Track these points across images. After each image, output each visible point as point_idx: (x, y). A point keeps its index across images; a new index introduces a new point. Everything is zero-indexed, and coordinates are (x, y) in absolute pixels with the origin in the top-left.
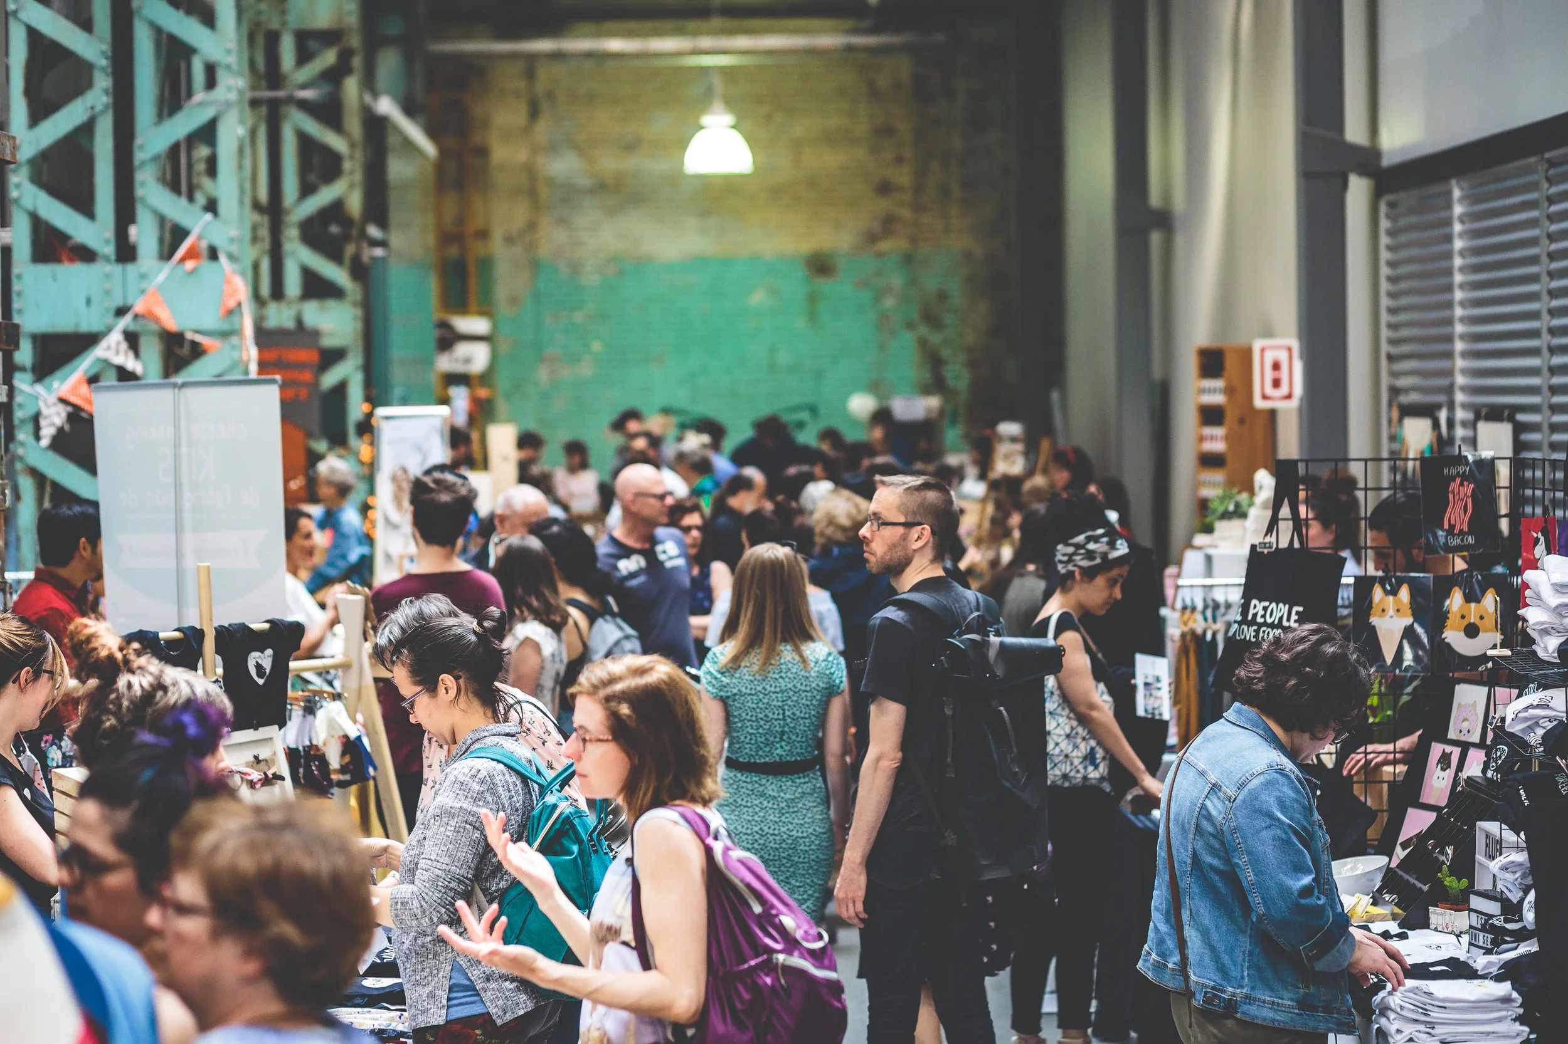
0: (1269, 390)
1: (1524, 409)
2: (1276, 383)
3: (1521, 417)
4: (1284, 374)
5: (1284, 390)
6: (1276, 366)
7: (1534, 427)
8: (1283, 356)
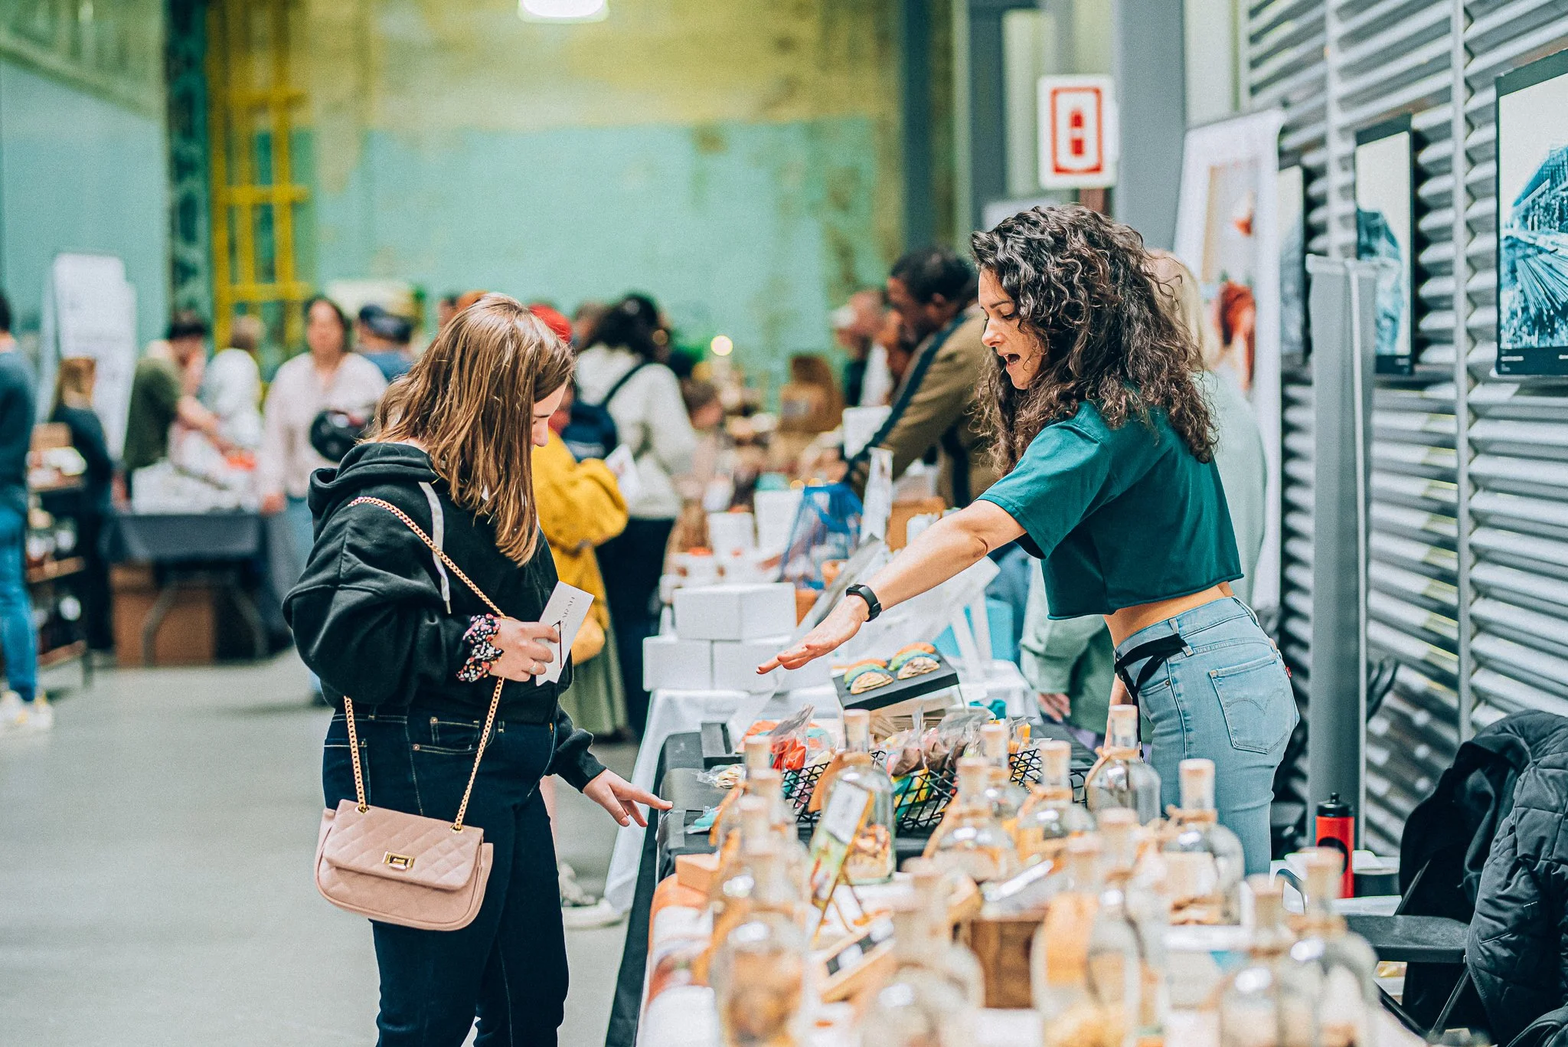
0: (1067, 159)
1: (1420, 105)
2: (1078, 147)
3: (1419, 122)
4: (1088, 133)
5: (1089, 159)
6: (1077, 121)
7: (1444, 131)
8: (1086, 104)
